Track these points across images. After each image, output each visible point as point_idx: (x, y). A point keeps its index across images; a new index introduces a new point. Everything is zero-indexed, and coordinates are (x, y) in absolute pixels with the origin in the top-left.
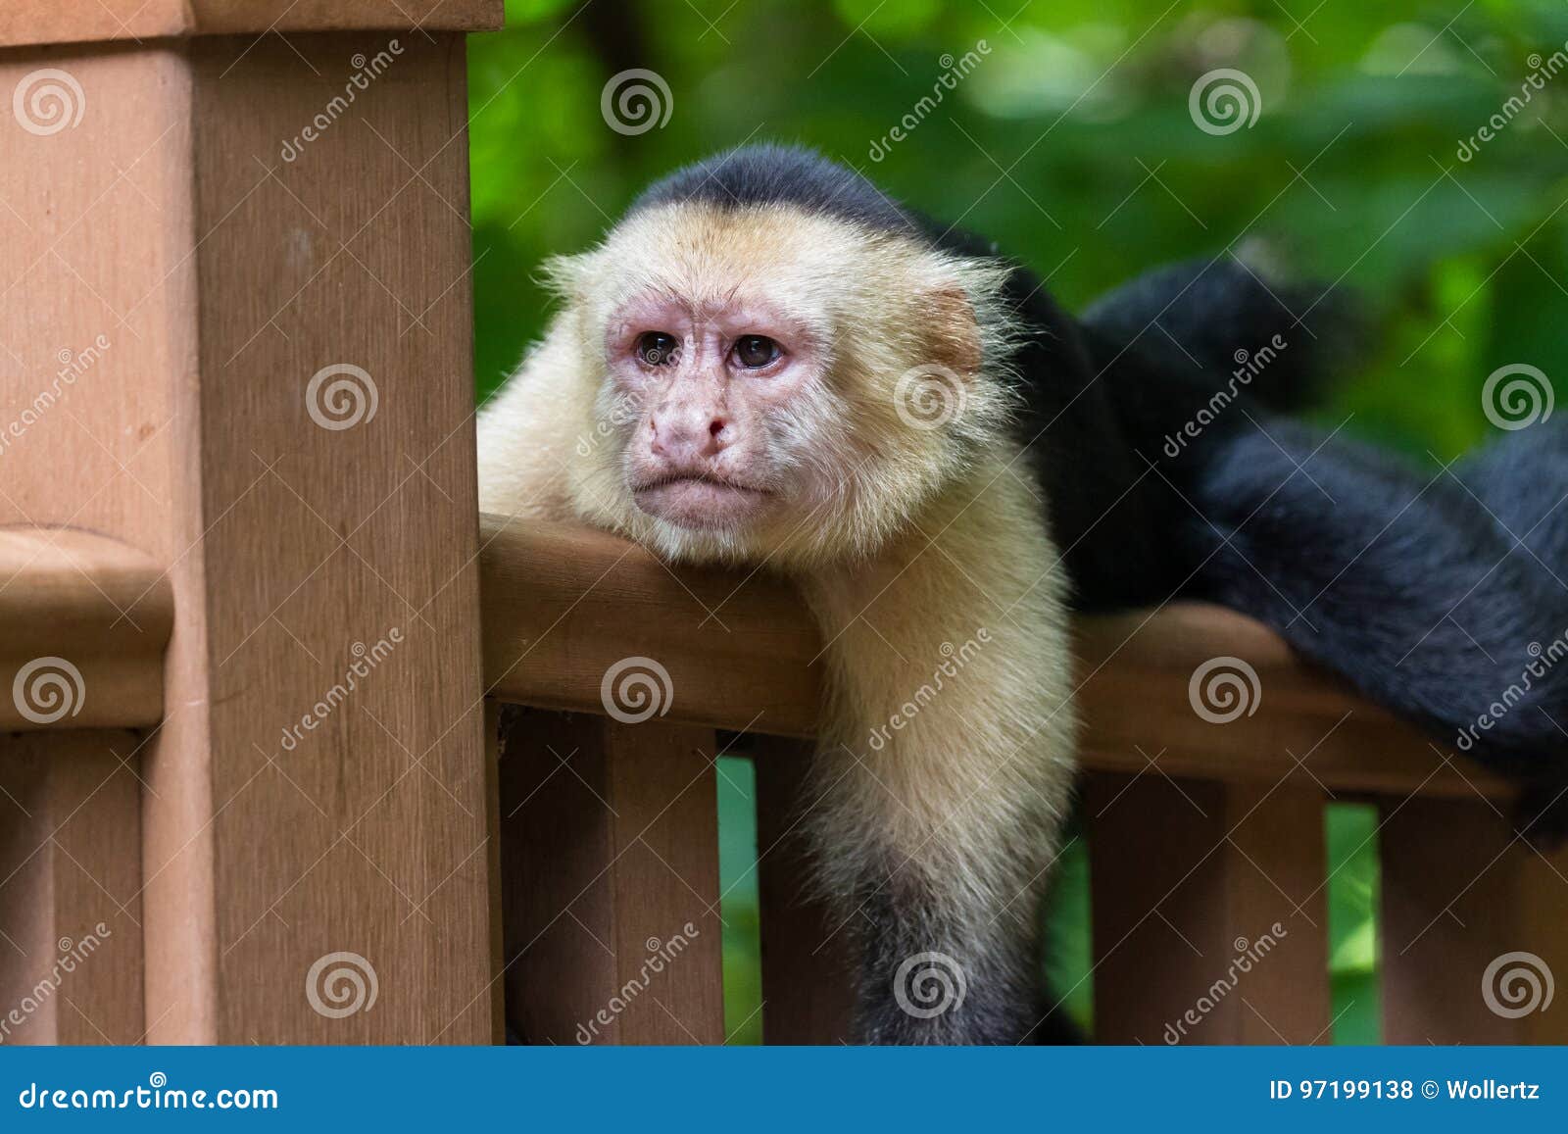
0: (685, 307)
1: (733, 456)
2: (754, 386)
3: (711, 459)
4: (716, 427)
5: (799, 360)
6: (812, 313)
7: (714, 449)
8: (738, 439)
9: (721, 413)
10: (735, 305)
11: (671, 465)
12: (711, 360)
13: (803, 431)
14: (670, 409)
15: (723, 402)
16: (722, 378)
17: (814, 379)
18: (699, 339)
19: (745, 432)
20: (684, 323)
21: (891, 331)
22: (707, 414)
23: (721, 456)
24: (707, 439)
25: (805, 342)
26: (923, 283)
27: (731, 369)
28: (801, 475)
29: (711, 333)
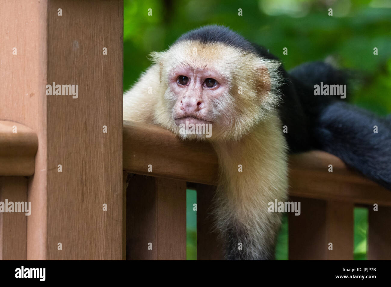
0: (192, 69)
1: (203, 112)
2: (210, 93)
3: (197, 113)
4: (199, 104)
5: (222, 86)
6: (226, 73)
7: (198, 110)
8: (205, 107)
9: (201, 100)
10: (205, 69)
11: (186, 113)
12: (198, 85)
13: (222, 106)
14: (186, 98)
15: (201, 96)
16: (201, 90)
17: (226, 91)
18: (195, 79)
19: (206, 104)
20: (191, 74)
21: (248, 79)
22: (197, 100)
23: (200, 111)
24: (196, 107)
25: (224, 81)
26: (257, 66)
27: (203, 87)
28: (221, 118)
29: (199, 77)
